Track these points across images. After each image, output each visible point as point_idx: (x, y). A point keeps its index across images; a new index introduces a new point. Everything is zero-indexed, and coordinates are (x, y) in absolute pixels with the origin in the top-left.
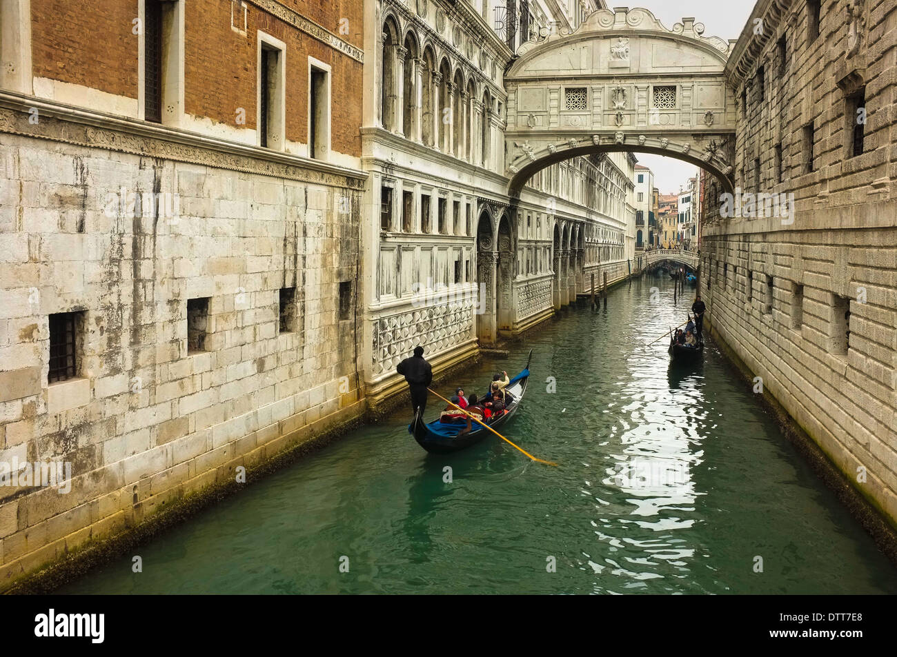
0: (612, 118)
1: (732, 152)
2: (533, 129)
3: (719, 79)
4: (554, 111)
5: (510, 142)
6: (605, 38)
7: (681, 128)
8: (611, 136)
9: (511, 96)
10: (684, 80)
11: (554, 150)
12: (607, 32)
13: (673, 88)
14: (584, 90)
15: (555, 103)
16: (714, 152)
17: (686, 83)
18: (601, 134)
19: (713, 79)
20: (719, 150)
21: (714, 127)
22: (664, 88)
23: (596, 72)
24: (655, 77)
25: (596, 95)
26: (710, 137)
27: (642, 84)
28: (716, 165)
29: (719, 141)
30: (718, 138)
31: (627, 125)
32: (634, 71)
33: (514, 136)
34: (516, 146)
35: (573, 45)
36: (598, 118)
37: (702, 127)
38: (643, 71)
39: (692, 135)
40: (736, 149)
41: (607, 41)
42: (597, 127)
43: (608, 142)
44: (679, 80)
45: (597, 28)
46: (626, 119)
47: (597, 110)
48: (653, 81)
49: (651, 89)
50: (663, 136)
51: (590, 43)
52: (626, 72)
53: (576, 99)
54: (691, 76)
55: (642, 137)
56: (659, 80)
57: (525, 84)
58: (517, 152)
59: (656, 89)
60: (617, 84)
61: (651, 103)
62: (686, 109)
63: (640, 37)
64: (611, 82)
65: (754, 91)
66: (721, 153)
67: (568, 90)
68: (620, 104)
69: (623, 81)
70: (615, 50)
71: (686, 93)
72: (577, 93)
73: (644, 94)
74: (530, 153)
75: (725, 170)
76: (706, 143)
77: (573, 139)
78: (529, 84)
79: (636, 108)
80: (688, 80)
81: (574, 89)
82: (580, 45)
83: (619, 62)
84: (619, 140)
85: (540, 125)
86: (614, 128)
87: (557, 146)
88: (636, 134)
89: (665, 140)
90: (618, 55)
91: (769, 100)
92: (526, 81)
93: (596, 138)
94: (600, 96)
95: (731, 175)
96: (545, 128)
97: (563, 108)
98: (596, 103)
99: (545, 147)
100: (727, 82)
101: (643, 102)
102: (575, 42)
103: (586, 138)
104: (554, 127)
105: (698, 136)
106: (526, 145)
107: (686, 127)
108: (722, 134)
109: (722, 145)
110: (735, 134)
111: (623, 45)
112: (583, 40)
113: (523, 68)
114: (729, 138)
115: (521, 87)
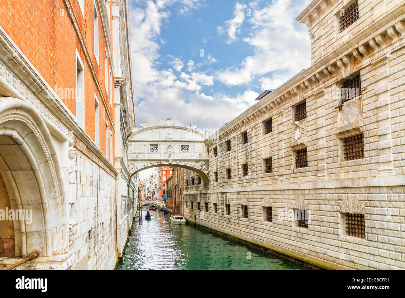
0: (167, 155)
1: (208, 167)
2: (139, 158)
3: (203, 143)
4: (146, 152)
5: (130, 163)
6: (164, 128)
7: (191, 159)
8: (167, 161)
9: (130, 147)
10: (191, 143)
11: (147, 166)
12: (165, 126)
13: (188, 146)
14: (157, 145)
15: (146, 150)
16: (202, 167)
17: (192, 144)
18: (164, 160)
19: (201, 143)
20: (204, 166)
21: (202, 158)
22: (184, 146)
23: (161, 139)
24: (182, 142)
25: (161, 147)
26: (201, 162)
27: (177, 144)
28: (203, 171)
29: (203, 163)
30: (203, 162)
31: (173, 157)
32: (174, 140)
33: (131, 161)
34: (132, 164)
35: (152, 130)
36: (162, 155)
37: (198, 158)
38: (178, 140)
39: (195, 161)
40: (210, 166)
41: (164, 129)
42: (162, 158)
43: (166, 163)
44: (190, 143)
45: (161, 125)
46: (172, 155)
47: (161, 152)
48: (181, 143)
49: (181, 146)
50: (185, 161)
51: (158, 130)
52: (171, 140)
53: (154, 148)
54: (194, 142)
55: (178, 162)
56: (183, 143)
57: (135, 142)
58: (132, 166)
59: (182, 146)
60: (168, 144)
61: (181, 150)
62: (192, 152)
63: (176, 128)
64: (166, 143)
65: (223, 147)
66: (204, 167)
67: (151, 145)
68: (170, 151)
69: (171, 143)
70: (168, 132)
71: (192, 147)
72: (154, 147)
73: (178, 147)
74: (138, 167)
75: (206, 172)
76: (199, 164)
77: (153, 162)
78: (136, 142)
79: (175, 152)
80: (192, 143)
81: (153, 145)
82: (154, 130)
83: (169, 136)
84: (171, 163)
85: (141, 157)
86: (168, 158)
87: (147, 164)
88: (176, 161)
89: (186, 162)
90: (169, 134)
91: (236, 150)
92: (135, 141)
93: (162, 162)
94: (162, 147)
95: (208, 174)
96: (143, 158)
97: (149, 151)
98: (161, 150)
99: (143, 165)
100: (205, 144)
101: (178, 150)
102: (153, 129)
103: (158, 161)
104: (146, 158)
105: (197, 161)
106: (136, 164)
107: (193, 158)
108: (204, 161)
109: (205, 164)
110: (209, 161)
111: (170, 131)
112: (156, 128)
113: (134, 137)
114: (207, 162)
115: (133, 143)
